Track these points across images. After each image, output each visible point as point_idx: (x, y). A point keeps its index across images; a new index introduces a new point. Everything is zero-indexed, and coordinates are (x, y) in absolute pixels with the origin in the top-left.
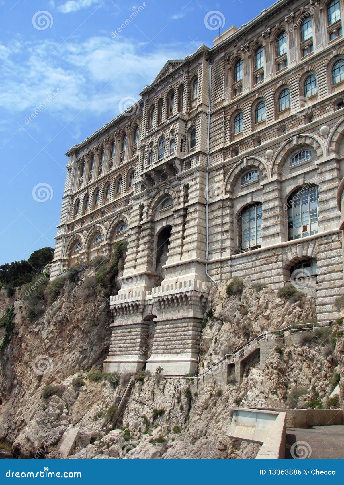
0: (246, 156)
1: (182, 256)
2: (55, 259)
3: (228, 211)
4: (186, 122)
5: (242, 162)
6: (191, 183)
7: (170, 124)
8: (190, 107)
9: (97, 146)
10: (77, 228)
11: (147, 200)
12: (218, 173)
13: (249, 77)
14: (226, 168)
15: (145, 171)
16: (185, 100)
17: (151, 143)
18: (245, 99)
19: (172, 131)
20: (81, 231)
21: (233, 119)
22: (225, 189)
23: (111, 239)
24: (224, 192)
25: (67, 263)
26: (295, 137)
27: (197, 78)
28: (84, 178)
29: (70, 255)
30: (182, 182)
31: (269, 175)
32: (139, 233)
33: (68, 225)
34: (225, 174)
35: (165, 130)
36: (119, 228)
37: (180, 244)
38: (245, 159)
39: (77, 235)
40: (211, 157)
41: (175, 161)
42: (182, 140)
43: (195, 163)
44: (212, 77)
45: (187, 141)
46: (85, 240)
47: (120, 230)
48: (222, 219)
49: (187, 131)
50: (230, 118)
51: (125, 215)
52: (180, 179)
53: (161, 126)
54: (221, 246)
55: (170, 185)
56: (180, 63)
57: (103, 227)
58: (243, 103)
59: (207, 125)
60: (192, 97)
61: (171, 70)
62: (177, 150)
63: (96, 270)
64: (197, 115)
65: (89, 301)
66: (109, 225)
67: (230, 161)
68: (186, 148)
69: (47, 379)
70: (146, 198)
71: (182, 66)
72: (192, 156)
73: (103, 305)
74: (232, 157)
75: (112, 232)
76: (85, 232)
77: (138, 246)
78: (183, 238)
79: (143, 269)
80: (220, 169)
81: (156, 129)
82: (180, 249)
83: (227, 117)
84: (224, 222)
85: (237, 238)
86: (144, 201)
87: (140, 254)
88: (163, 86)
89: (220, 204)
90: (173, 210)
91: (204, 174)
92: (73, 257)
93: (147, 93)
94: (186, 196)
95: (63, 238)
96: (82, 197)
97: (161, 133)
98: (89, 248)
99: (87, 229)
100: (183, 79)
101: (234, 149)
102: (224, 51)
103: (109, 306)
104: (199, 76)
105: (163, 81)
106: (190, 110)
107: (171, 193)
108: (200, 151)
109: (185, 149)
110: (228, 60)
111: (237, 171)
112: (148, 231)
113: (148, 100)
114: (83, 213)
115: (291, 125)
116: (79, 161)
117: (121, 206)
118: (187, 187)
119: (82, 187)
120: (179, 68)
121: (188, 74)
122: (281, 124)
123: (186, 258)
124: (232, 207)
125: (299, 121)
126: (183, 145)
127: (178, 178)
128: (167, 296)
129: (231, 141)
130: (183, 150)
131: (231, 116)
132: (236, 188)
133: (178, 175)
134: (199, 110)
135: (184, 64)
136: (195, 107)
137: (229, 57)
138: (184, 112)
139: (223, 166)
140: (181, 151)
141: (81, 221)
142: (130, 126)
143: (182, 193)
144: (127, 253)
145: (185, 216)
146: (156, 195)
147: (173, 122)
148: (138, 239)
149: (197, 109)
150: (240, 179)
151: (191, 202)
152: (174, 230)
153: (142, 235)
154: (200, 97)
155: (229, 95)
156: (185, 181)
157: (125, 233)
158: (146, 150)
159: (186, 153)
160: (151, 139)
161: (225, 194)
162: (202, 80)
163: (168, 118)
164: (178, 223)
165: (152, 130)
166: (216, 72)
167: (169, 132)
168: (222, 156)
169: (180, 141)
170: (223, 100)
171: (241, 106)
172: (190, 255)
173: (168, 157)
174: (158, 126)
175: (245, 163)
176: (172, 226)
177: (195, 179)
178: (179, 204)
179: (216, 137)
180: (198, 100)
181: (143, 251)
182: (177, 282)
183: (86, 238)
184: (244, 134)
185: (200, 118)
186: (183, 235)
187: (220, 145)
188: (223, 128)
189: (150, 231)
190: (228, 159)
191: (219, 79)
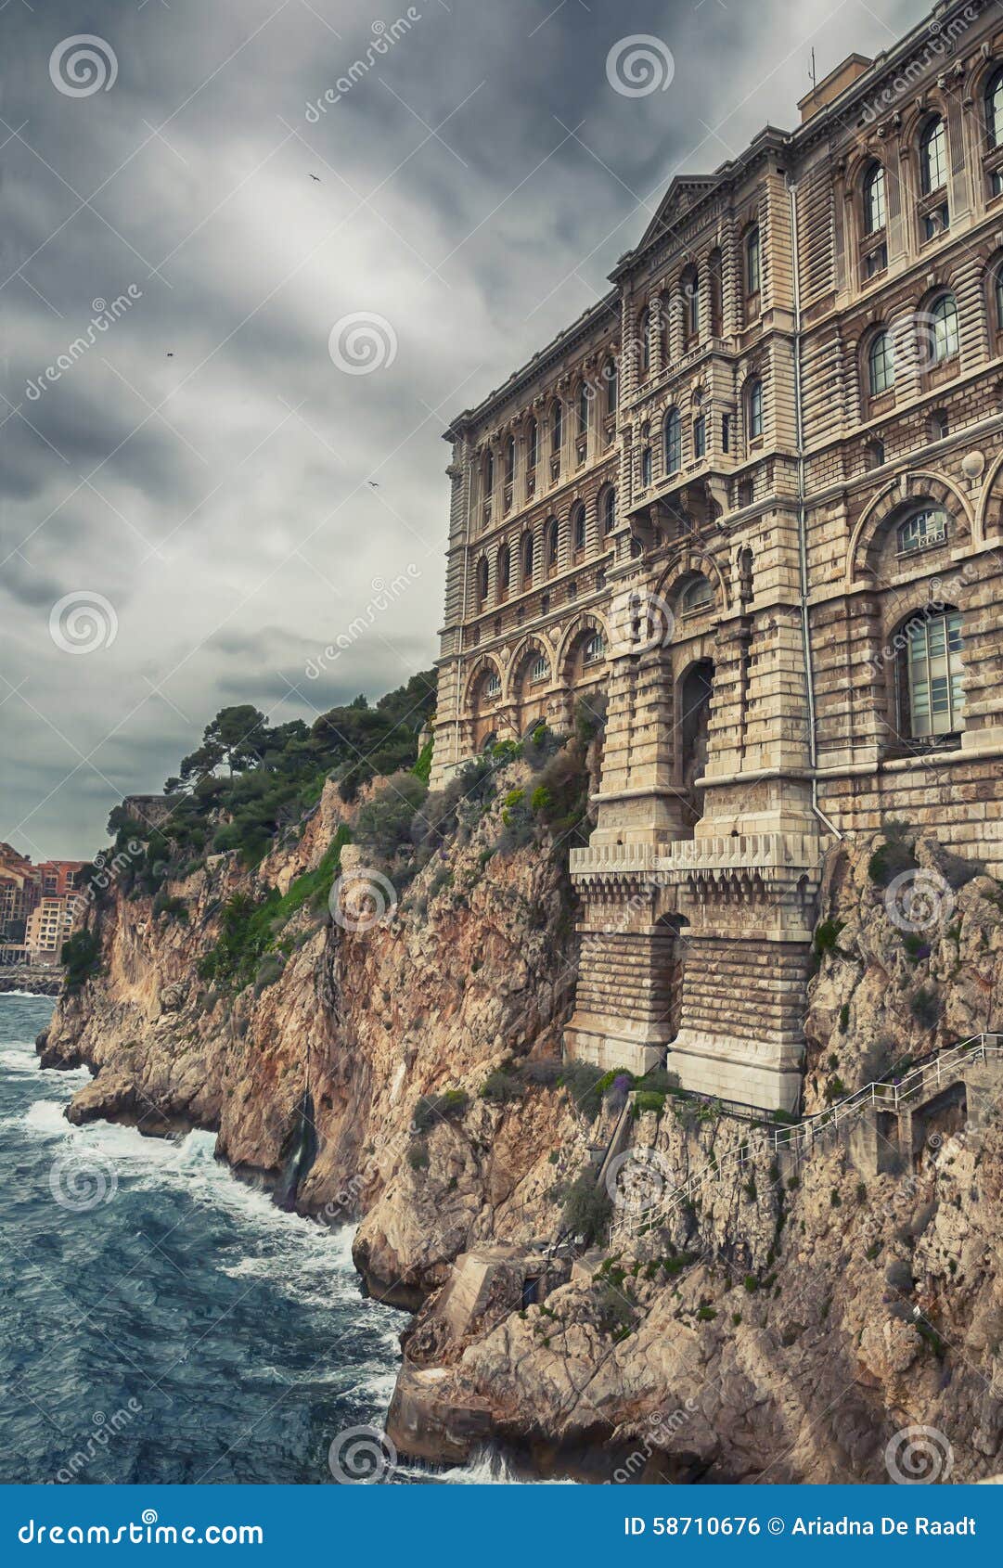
0: (906, 467)
1: (744, 756)
2: (441, 718)
3: (864, 630)
4: (733, 361)
5: (896, 486)
6: (757, 545)
7: (691, 371)
8: (746, 319)
9: (517, 415)
10: (486, 639)
11: (648, 582)
12: (830, 515)
13: (906, 218)
14: (851, 500)
15: (636, 506)
16: (728, 297)
17: (646, 426)
18: (897, 289)
19: (698, 393)
20: (495, 647)
21: (864, 353)
22: (854, 563)
23: (568, 675)
24: (849, 574)
25: (469, 729)
27: (757, 230)
28: (496, 500)
29: (474, 707)
30: (733, 540)
31: (976, 529)
32: (632, 675)
33: (465, 628)
34: (850, 518)
35: (680, 388)
36: (587, 647)
37: (737, 721)
38: (904, 478)
39: (487, 658)
40: (808, 465)
41: (710, 483)
42: (725, 417)
43: (764, 488)
44: (801, 221)
45: (739, 418)
46: (507, 672)
47: (590, 650)
48: (849, 653)
49: (739, 390)
50: (857, 348)
51: (599, 615)
52: (727, 532)
53: (668, 379)
54: (853, 731)
55: (703, 546)
56: (706, 186)
57: (547, 644)
58: (893, 303)
59: (792, 369)
60: (746, 286)
61: (685, 206)
62: (712, 451)
63: (536, 768)
64: (761, 342)
65: (517, 860)
66: (562, 637)
67: (859, 483)
68: (739, 439)
69: (428, 1067)
70: (643, 577)
71: (712, 195)
72: (755, 467)
74: (868, 468)
75: (570, 658)
76: (505, 651)
77: (633, 712)
78: (746, 704)
79: (649, 779)
80: (836, 503)
81: (656, 383)
82: (739, 735)
83: (849, 345)
84: (855, 661)
85: (894, 707)
86: (640, 586)
87: (639, 737)
88: (668, 254)
89: (840, 607)
90: (714, 618)
91: (793, 518)
92: (482, 714)
93: (628, 272)
94: (748, 580)
95: (453, 664)
96: (492, 553)
97: (669, 397)
98: (518, 692)
99: (510, 642)
100: (719, 233)
101: (872, 445)
102: (829, 140)
103: (570, 876)
104: (761, 225)
105: (667, 239)
106: (744, 324)
107: (705, 567)
108: (774, 454)
109: (735, 443)
110: (843, 168)
111: (881, 512)
112: (655, 674)
113: (632, 293)
114: (500, 600)
116: (478, 454)
117: (588, 588)
118: (747, 556)
119: (492, 527)
120: (706, 201)
121: (732, 216)
123: (754, 766)
124: (876, 615)
126: (730, 432)
127: (721, 529)
128: (711, 870)
129: (864, 419)
130: (731, 446)
131: (859, 341)
132: (883, 559)
133: (721, 520)
134: (767, 328)
135: (719, 189)
136: (756, 316)
137: (845, 158)
138: (728, 331)
139: (845, 495)
140: (725, 450)
141: (497, 620)
142: (595, 362)
143: (735, 573)
144: (608, 729)
145: (747, 640)
146: (667, 572)
147: (697, 366)
148: (633, 693)
149: (761, 325)
150: (894, 532)
151: (760, 601)
152: (720, 679)
153: (641, 682)
154: (768, 288)
155: (851, 274)
156: (741, 538)
157: (603, 662)
158: (635, 443)
159: (739, 454)
160: (644, 413)
161: (854, 580)
162: (769, 234)
163: (686, 348)
164: (729, 659)
165: (646, 387)
166: (811, 206)
167: (689, 393)
168: (840, 464)
169: (721, 422)
170: (835, 292)
171: (885, 311)
172: (765, 757)
173: (690, 469)
174: (660, 377)
175: (903, 488)
176: (715, 662)
177: (765, 533)
178: (730, 604)
179: (818, 405)
180: (763, 299)
181: (646, 727)
182: (735, 834)
183: (509, 667)
184: (898, 399)
185: (771, 352)
186: (743, 694)
187: (833, 429)
188: (838, 380)
189: (660, 671)
190: (857, 472)
191: (818, 228)
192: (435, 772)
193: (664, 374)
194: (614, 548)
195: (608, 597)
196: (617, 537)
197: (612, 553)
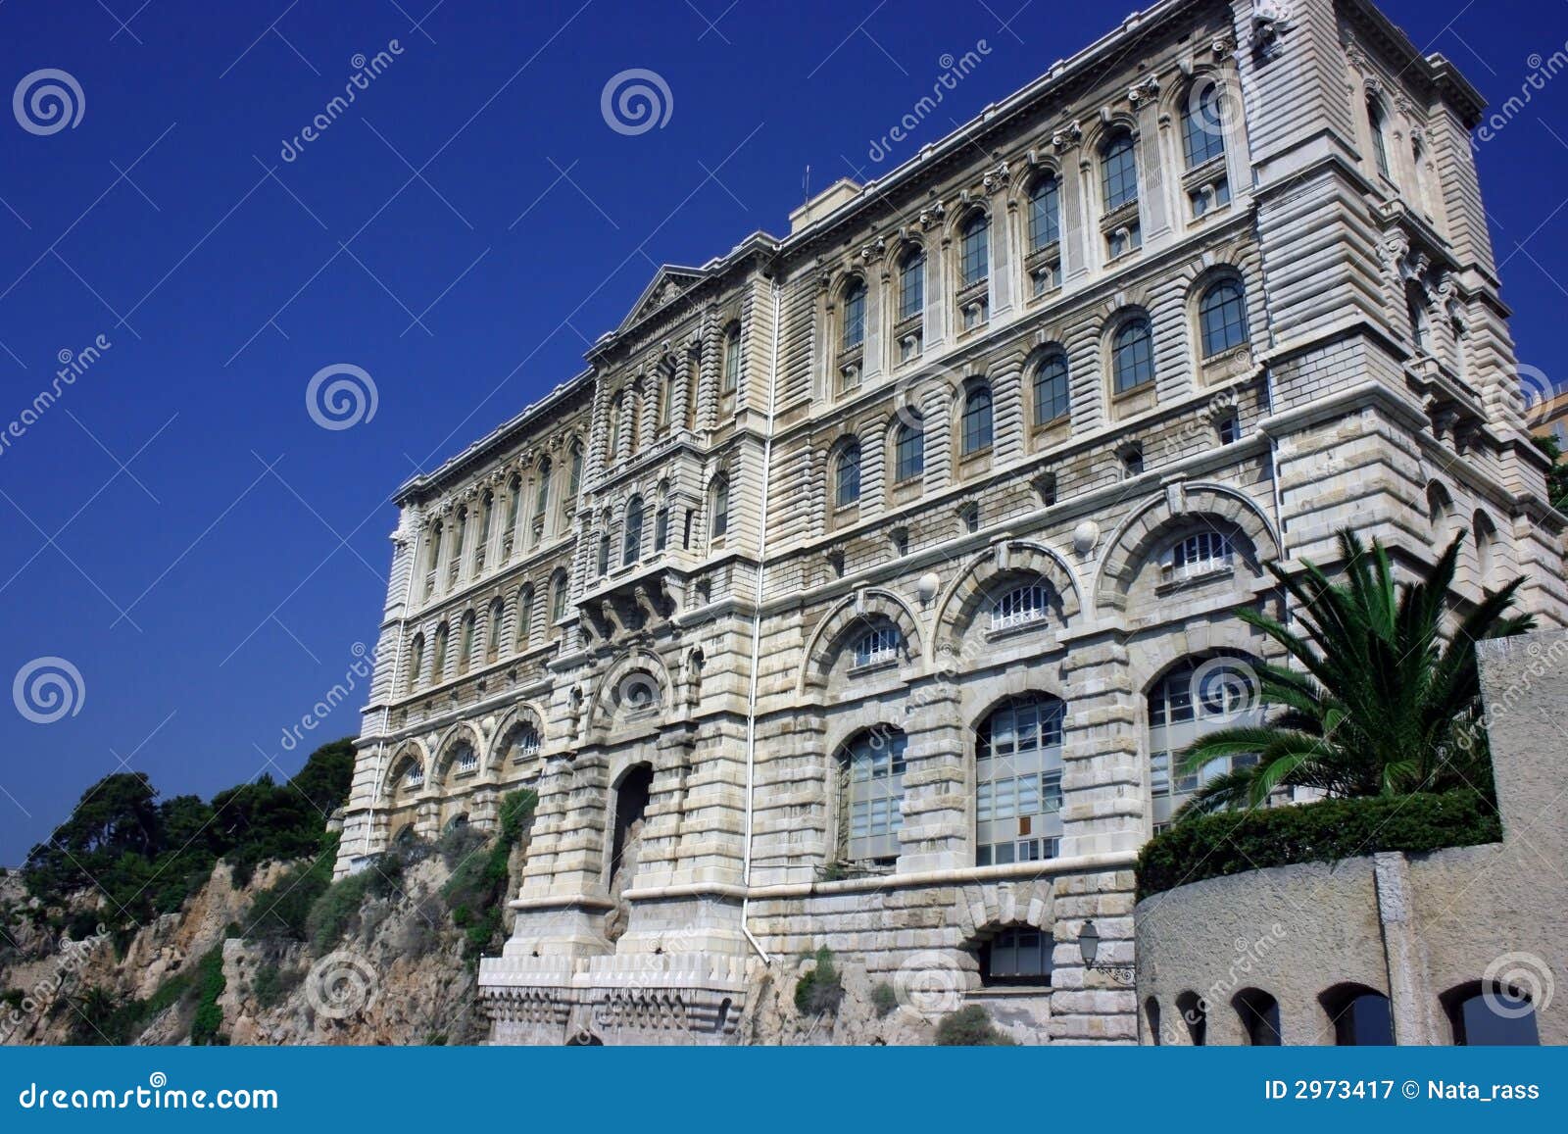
0: (864, 582)
1: (675, 868)
2: (354, 805)
3: (808, 745)
4: (702, 458)
5: (852, 602)
6: (709, 648)
7: (659, 461)
8: (718, 415)
9: (474, 487)
10: (412, 722)
11: (591, 677)
12: (786, 623)
13: (883, 338)
14: (807, 611)
15: (588, 595)
16: (704, 392)
17: (607, 512)
18: (870, 405)
19: (665, 484)
20: (423, 731)
21: (833, 464)
22: (805, 676)
23: (497, 768)
24: (799, 686)
25: (383, 819)
26: (1003, 546)
27: (738, 330)
28: (441, 573)
29: (393, 795)
30: (685, 639)
31: (927, 650)
32: (565, 774)
33: (392, 708)
34: (805, 628)
35: (645, 478)
36: (521, 740)
37: (672, 830)
38: (861, 593)
39: (412, 743)
40: (767, 570)
41: (667, 578)
42: (689, 513)
43: (722, 589)
44: (782, 326)
45: (703, 515)
46: (433, 761)
47: (523, 744)
48: (793, 767)
49: (705, 486)
50: (826, 458)
51: (538, 707)
52: (679, 630)
53: (635, 466)
54: (790, 849)
55: (653, 644)
56: (694, 278)
57: (479, 733)
58: (864, 418)
60: (723, 382)
61: (671, 295)
62: (672, 545)
63: (451, 866)
64: (733, 441)
65: (421, 967)
66: (494, 729)
67: (818, 594)
68: (700, 537)
70: (587, 670)
71: (699, 289)
72: (714, 566)
73: (462, 982)
74: (827, 579)
75: (502, 752)
76: (433, 736)
77: (563, 813)
78: (682, 813)
79: (572, 888)
80: (793, 612)
81: (623, 469)
82: (672, 846)
83: (819, 454)
84: (797, 776)
85: (833, 827)
86: (584, 679)
87: (567, 840)
88: (649, 341)
89: (788, 718)
90: (658, 721)
91: (747, 623)
92: (401, 803)
93: (606, 354)
94: (696, 683)
95: (375, 747)
96: (429, 629)
97: (634, 485)
98: (441, 783)
99: (439, 727)
100: (702, 327)
101: (833, 557)
102: (816, 253)
103: (478, 988)
104: (744, 325)
105: (649, 326)
106: (717, 421)
107: (654, 667)
108: (735, 556)
109: (696, 540)
110: (827, 282)
111: (836, 626)
112: (590, 775)
113: (607, 375)
114: (434, 682)
115: (993, 506)
116: (427, 523)
117: (528, 677)
118: (697, 658)
119: (434, 602)
120: (692, 294)
122: (966, 498)
123: (685, 879)
124: (821, 732)
125: (1016, 497)
126: (693, 528)
127: (673, 627)
128: (630, 989)
129: (827, 529)
130: (691, 543)
131: (829, 451)
132: (834, 673)
133: (675, 618)
134: (739, 427)
135: (707, 284)
136: (729, 414)
137: (830, 272)
138: (700, 424)
139: (803, 604)
140: (686, 545)
141: (426, 701)
142: (561, 441)
143: (684, 674)
144: (534, 830)
145: (689, 746)
146: (613, 667)
147: (666, 457)
148: (565, 793)
149: (734, 423)
150: (847, 647)
151: (706, 707)
152: (656, 786)
153: (574, 782)
154: (745, 388)
155: (827, 384)
156: (693, 638)
157: (535, 758)
158: (593, 529)
159: (699, 552)
160: (607, 499)
161: (804, 693)
162: (751, 335)
163: (656, 438)
164: (669, 765)
165: (611, 472)
166: (794, 313)
167: (655, 484)
168: (800, 573)
169: (684, 517)
170: (810, 401)
171: (856, 425)
172: (697, 874)
173: (648, 562)
174: (627, 464)
175: (860, 603)
176: (655, 768)
177: (718, 636)
178: (676, 706)
179: (784, 511)
180: (738, 398)
181: (575, 830)
182: (658, 951)
183: (435, 754)
184: (862, 513)
185: (741, 452)
186: (681, 805)
187: (797, 536)
188: (805, 487)
189: (596, 773)
190: (816, 583)
191: (800, 334)
192: (342, 864)
193: (632, 461)
194: (560, 638)
195: (548, 690)
196: (565, 626)
197: (558, 643)
